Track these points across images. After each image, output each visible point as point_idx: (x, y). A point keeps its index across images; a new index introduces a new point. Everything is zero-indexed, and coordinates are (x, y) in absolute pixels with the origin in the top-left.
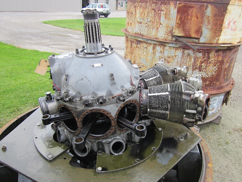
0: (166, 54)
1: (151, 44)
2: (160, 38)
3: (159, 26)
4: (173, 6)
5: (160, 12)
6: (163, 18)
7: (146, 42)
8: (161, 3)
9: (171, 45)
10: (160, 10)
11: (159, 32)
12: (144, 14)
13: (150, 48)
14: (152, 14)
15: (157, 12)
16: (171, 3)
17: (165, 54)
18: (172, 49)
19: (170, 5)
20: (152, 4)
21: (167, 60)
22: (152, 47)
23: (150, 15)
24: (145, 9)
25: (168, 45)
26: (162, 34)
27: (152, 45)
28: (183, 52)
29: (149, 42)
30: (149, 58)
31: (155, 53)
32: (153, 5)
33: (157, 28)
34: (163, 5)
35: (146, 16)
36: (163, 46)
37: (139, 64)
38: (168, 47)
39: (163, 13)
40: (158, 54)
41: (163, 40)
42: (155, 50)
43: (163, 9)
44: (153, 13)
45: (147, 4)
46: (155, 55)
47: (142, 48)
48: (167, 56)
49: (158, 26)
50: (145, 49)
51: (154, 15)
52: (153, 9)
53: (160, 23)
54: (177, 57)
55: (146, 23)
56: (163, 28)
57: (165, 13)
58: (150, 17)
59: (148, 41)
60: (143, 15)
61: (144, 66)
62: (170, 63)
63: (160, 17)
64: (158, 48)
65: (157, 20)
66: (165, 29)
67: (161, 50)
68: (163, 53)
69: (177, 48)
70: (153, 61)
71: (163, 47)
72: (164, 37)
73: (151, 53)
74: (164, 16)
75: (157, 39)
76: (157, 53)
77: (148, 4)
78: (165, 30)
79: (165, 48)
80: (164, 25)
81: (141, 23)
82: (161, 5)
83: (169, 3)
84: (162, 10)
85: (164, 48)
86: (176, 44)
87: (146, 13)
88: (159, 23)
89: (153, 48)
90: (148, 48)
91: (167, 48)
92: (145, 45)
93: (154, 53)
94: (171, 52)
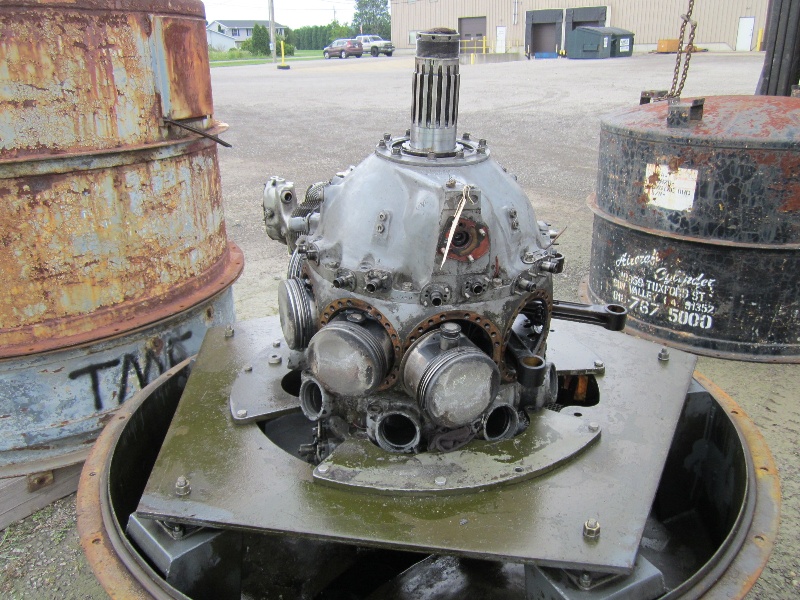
0: (159, 186)
1: (103, 170)
2: (129, 142)
3: (116, 101)
4: (139, 29)
5: (104, 51)
6: (119, 74)
7: (85, 167)
8: (100, 20)
9: (165, 154)
10: (104, 44)
11: (118, 122)
12: (39, 67)
13: (105, 186)
14: (77, 61)
15: (94, 53)
16: (130, 21)
17: (156, 189)
18: (168, 163)
19: (128, 26)
20: (67, 27)
21: (165, 205)
22: (108, 179)
23: (71, 65)
24: (38, 47)
25: (158, 156)
26: (131, 128)
27: (109, 172)
28: (191, 163)
29: (96, 164)
30: (110, 222)
31: (128, 197)
32: (73, 29)
33: (112, 110)
34: (108, 28)
35: (48, 73)
36: (144, 164)
37: (72, 266)
38: (156, 163)
39: (115, 53)
40: (137, 198)
41: (140, 142)
42: (123, 185)
43: (111, 41)
44: (78, 57)
45: (39, 26)
46: (129, 204)
47: (69, 198)
48: (162, 192)
49: (111, 102)
50: (85, 200)
51: (87, 65)
52: (76, 44)
53: (114, 89)
54: (183, 184)
55: (58, 100)
56: (129, 107)
57: (120, 53)
58: (70, 74)
59: (88, 164)
60: (31, 69)
61: (95, 262)
62: (175, 211)
63: (109, 70)
64: (133, 177)
65: (101, 81)
66: (137, 107)
67: (142, 179)
68: (151, 185)
69: (178, 156)
70: (127, 226)
71: (144, 169)
72: (138, 133)
73: (111, 203)
74: (121, 65)
75: (119, 146)
76: (133, 195)
77: (46, 24)
78: (137, 112)
79: (151, 170)
80: (129, 93)
81: (28, 104)
82: (101, 26)
83: (126, 19)
84: (109, 46)
85: (148, 169)
86: (176, 145)
87: (46, 60)
88: (112, 89)
89: (115, 181)
90: (96, 187)
91: (156, 166)
92: (78, 184)
93: (123, 198)
94: (168, 175)
